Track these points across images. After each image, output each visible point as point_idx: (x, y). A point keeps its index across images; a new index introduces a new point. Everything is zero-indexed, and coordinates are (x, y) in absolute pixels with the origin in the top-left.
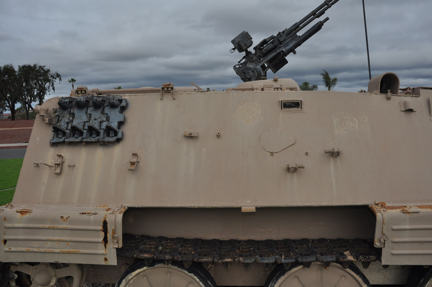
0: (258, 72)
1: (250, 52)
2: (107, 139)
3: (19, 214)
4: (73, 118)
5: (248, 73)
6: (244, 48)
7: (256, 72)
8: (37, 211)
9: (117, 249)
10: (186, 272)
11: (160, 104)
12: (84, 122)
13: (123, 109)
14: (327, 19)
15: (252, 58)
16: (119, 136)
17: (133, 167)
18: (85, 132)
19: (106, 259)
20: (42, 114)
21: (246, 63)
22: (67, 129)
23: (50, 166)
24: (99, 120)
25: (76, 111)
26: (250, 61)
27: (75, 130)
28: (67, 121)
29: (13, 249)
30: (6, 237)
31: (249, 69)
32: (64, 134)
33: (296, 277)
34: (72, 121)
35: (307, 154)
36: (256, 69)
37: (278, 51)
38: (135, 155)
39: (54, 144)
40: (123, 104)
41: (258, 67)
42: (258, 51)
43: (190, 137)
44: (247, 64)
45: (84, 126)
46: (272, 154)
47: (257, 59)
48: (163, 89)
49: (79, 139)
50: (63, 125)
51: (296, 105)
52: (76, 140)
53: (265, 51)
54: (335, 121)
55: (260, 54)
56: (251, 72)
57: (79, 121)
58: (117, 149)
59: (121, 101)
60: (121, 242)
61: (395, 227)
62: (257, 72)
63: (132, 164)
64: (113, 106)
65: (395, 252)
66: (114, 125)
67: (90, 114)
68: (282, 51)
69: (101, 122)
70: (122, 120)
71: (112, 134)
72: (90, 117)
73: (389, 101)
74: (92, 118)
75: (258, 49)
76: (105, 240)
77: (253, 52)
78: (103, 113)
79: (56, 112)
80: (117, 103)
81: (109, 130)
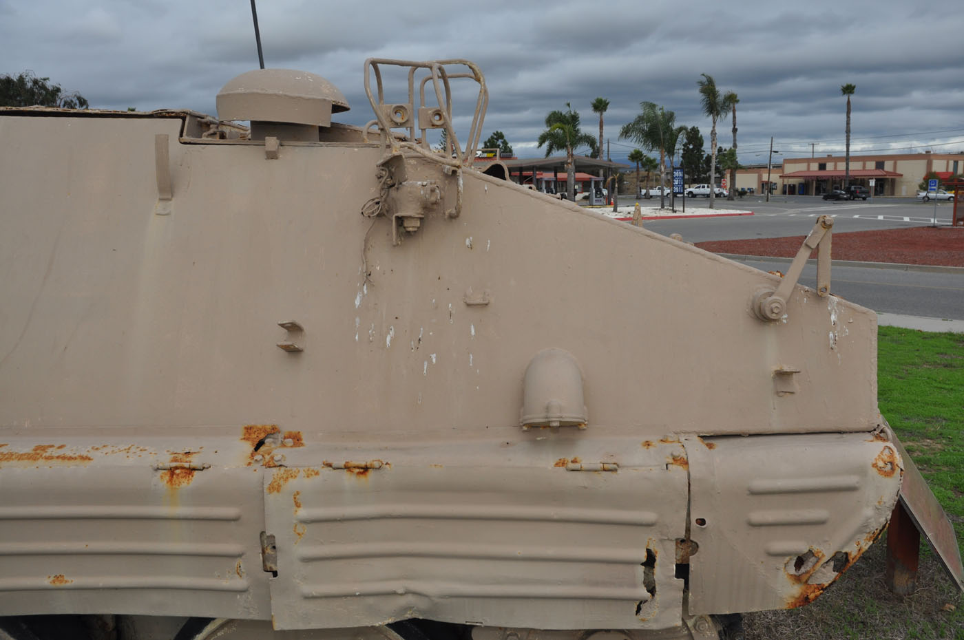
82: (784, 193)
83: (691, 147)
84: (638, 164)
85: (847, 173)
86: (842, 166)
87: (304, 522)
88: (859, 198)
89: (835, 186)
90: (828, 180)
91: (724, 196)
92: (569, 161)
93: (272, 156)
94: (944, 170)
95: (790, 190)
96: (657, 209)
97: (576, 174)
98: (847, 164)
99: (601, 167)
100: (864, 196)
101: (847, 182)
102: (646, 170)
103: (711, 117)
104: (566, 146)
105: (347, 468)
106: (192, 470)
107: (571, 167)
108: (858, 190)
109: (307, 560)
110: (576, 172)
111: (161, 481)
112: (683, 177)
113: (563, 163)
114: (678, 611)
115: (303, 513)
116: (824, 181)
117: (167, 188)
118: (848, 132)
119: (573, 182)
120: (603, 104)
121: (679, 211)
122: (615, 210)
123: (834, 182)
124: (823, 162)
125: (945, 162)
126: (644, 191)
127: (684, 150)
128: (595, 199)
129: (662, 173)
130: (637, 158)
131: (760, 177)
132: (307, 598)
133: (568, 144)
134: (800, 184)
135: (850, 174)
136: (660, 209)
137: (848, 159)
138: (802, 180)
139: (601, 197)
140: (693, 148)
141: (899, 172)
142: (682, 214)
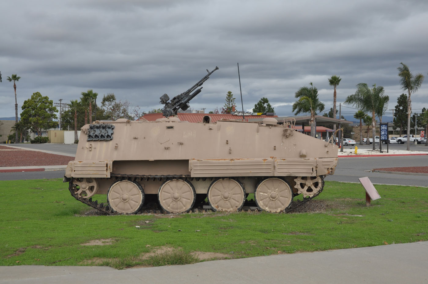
2: (107, 139)
3: (79, 162)
4: (95, 132)
5: (167, 113)
6: (165, 101)
8: (84, 162)
9: (110, 172)
10: (133, 183)
11: (126, 127)
12: (99, 134)
13: (113, 129)
14: (202, 88)
15: (169, 106)
16: (112, 138)
17: (116, 148)
18: (100, 137)
19: (107, 176)
20: (84, 130)
22: (93, 136)
23: (87, 148)
24: (104, 133)
25: (96, 129)
27: (96, 136)
28: (93, 133)
29: (77, 173)
30: (75, 169)
31: (167, 111)
32: (92, 137)
33: (169, 185)
34: (95, 133)
35: (172, 144)
37: (181, 102)
38: (117, 144)
39: (88, 141)
40: (113, 127)
43: (135, 138)
44: (166, 109)
45: (99, 135)
46: (161, 144)
47: (171, 106)
48: (127, 122)
49: (98, 139)
50: (91, 134)
51: (172, 127)
52: (97, 139)
53: (176, 102)
54: (184, 133)
55: (173, 104)
57: (97, 133)
58: (111, 142)
59: (112, 126)
60: (112, 170)
61: (194, 165)
63: (116, 147)
64: (109, 128)
65: (195, 173)
66: (110, 134)
67: (101, 131)
68: (184, 102)
69: (105, 133)
70: (112, 133)
71: (109, 137)
72: (101, 132)
73: (205, 126)
74: (102, 132)
75: (172, 101)
76: (107, 170)
77: (170, 102)
78: (106, 130)
79: (88, 130)
80: (111, 127)
81: (108, 136)
83: (401, 108)
84: (361, 121)
87: (278, 164)
92: (312, 119)
93: (270, 128)
96: (370, 150)
97: (317, 127)
99: (334, 123)
102: (367, 125)
103: (407, 90)
104: (310, 110)
105: (283, 159)
106: (266, 160)
107: (313, 123)
109: (278, 168)
110: (317, 126)
111: (263, 161)
112: (387, 130)
113: (308, 120)
114: (316, 174)
115: (278, 163)
117: (258, 131)
119: (314, 133)
120: (337, 80)
121: (385, 152)
122: (342, 151)
126: (365, 140)
127: (396, 110)
129: (373, 127)
130: (360, 117)
132: (278, 172)
133: (311, 108)
136: (372, 151)
140: (403, 109)
142: (387, 154)
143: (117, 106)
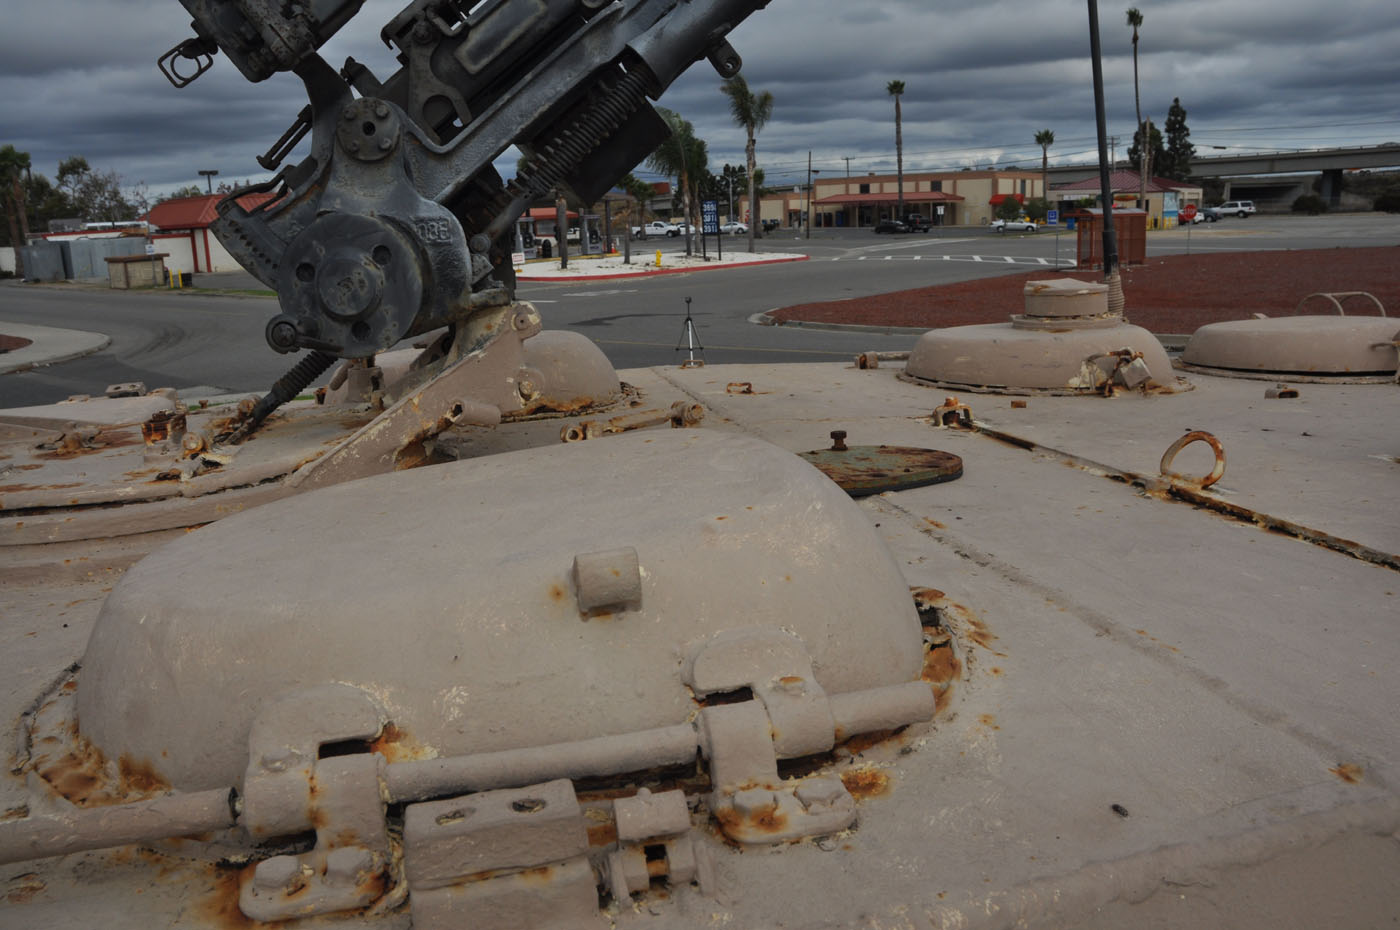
0: (430, 252)
1: (355, 72)
5: (341, 269)
7: (411, 254)
15: (369, 128)
21: (321, 167)
26: (352, 155)
31: (347, 230)
36: (406, 230)
37: (597, 53)
41: (423, 214)
42: (421, 59)
44: (332, 186)
47: (412, 135)
53: (485, 61)
55: (439, 87)
56: (364, 258)
62: (422, 254)
68: (628, 54)
75: (421, 41)
82: (818, 224)
85: (900, 197)
86: (891, 188)
88: (920, 229)
89: (883, 213)
90: (874, 206)
91: (744, 232)
94: (1010, 192)
95: (825, 221)
96: (682, 257)
98: (900, 186)
100: (925, 227)
101: (901, 209)
102: (639, 201)
108: (918, 219)
112: (716, 211)
116: (869, 208)
118: (899, 143)
121: (715, 259)
122: (627, 261)
123: (881, 209)
124: (866, 182)
125: (1011, 181)
126: (636, 229)
128: (589, 246)
131: (786, 204)
134: (838, 212)
135: (905, 197)
137: (900, 178)
138: (840, 207)
139: (597, 242)
141: (959, 194)
142: (718, 263)
143: (98, 185)
